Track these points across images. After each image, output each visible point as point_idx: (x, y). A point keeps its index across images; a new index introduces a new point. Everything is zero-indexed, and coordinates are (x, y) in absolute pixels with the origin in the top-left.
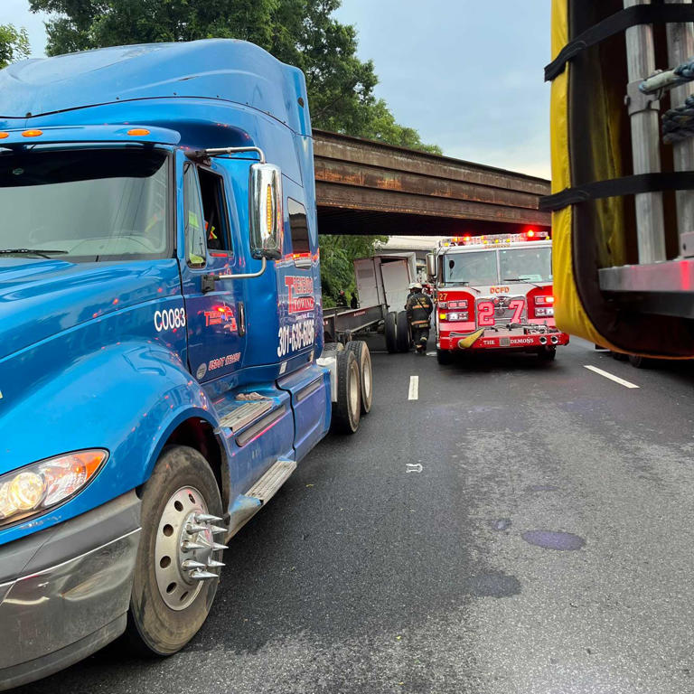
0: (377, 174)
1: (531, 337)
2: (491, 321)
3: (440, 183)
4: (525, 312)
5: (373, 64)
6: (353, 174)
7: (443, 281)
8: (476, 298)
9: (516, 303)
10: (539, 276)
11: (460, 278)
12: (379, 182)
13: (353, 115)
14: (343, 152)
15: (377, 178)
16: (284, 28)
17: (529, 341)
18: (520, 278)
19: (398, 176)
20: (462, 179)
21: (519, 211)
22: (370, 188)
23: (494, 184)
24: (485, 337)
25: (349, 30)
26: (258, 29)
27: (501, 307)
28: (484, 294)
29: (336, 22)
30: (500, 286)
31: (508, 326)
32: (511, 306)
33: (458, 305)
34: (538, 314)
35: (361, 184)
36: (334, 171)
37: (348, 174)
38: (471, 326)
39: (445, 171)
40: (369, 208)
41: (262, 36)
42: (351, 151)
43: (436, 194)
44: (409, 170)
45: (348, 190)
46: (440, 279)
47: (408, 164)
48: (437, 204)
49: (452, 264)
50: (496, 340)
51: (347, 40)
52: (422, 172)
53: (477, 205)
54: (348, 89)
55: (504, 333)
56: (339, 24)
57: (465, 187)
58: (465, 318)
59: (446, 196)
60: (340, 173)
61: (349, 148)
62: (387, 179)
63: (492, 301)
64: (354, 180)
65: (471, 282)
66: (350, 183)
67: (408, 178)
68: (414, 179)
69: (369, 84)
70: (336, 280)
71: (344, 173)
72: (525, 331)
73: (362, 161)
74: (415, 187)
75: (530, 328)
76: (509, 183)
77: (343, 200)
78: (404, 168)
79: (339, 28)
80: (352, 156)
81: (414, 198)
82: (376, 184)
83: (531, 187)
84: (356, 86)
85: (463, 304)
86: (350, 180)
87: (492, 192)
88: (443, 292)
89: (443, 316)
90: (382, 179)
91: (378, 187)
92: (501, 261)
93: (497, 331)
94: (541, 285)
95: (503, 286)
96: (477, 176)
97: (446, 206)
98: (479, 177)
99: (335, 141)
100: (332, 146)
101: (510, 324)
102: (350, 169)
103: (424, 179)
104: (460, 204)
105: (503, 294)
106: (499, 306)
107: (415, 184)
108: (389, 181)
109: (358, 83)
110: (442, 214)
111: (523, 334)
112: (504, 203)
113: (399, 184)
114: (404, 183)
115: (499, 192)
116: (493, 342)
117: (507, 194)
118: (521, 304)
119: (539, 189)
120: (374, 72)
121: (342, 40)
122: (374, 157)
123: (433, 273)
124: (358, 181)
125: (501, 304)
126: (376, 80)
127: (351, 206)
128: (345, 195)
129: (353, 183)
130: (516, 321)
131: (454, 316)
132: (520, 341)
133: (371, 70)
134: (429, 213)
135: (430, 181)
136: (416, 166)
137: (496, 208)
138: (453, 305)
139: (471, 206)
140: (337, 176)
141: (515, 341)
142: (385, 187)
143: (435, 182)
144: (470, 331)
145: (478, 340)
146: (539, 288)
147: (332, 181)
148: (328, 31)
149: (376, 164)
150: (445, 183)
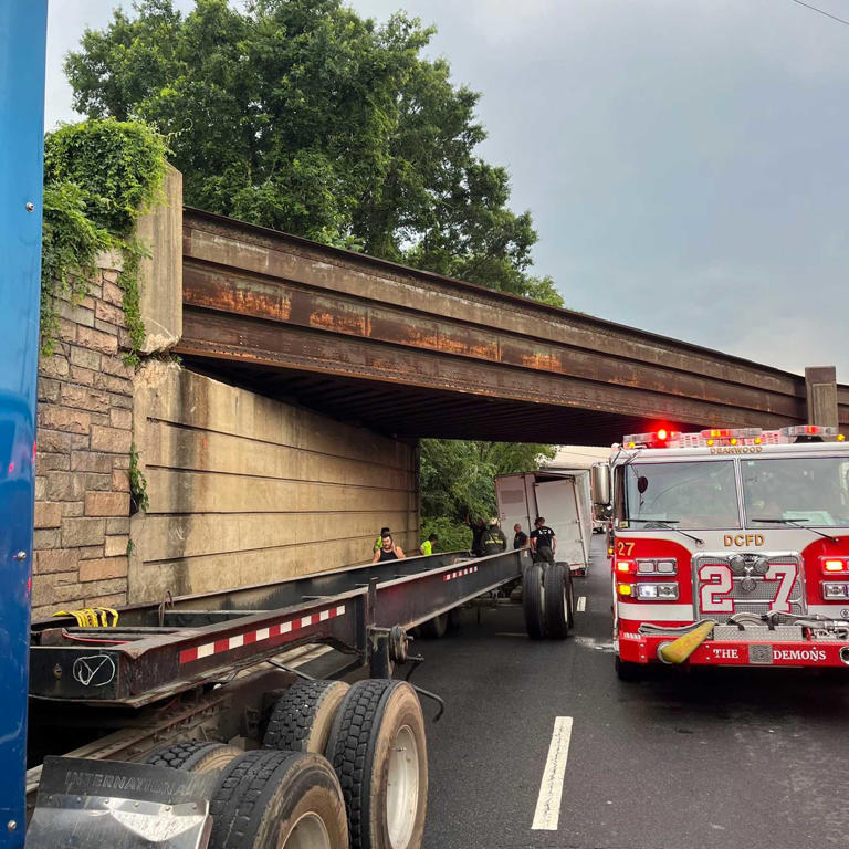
0: (523, 346)
1: (820, 648)
2: (727, 606)
3: (622, 365)
4: (800, 590)
5: (531, 216)
6: (483, 344)
7: (625, 516)
8: (694, 556)
9: (781, 569)
10: (825, 513)
11: (659, 512)
12: (526, 358)
13: (501, 280)
14: (469, 310)
15: (522, 352)
16: (408, 163)
17: (817, 656)
18: (787, 516)
19: (556, 352)
20: (656, 361)
21: (741, 412)
22: (512, 366)
23: (703, 372)
24: (717, 640)
25: (500, 173)
26: (367, 157)
27: (748, 576)
28: (711, 547)
29: (481, 162)
30: (744, 532)
31: (765, 619)
32: (770, 575)
33: (656, 568)
34: (831, 596)
35: (497, 359)
36: (453, 338)
37: (475, 343)
38: (684, 612)
39: (629, 348)
40: (506, 396)
41: (371, 165)
42: (482, 310)
43: (615, 382)
44: (574, 343)
45: (474, 366)
46: (619, 512)
47: (571, 335)
48: (618, 396)
49: (643, 485)
50: (742, 649)
51: (496, 184)
52: (593, 348)
53: (680, 402)
54: (497, 249)
55: (757, 635)
56: (485, 164)
57: (660, 374)
58: (672, 596)
59: (632, 384)
60: (462, 341)
61: (478, 305)
62: (539, 355)
63: (729, 564)
64: (486, 353)
65: (684, 521)
66: (479, 356)
67: (572, 355)
68: (581, 358)
69: (525, 241)
70: (479, 504)
71: (471, 342)
72: (804, 630)
73: (500, 326)
74: (582, 368)
75: (813, 624)
76: (726, 373)
77: (467, 382)
78: (566, 340)
79: (485, 170)
80: (482, 317)
81: (582, 384)
82: (521, 361)
83: (758, 380)
84: (508, 246)
85: (667, 566)
86: (479, 353)
87: (701, 383)
88: (624, 540)
89: (626, 589)
90: (531, 354)
91: (524, 365)
92: (745, 480)
93: (742, 628)
94: (832, 533)
95: (750, 532)
96: (679, 359)
97: (631, 400)
98: (682, 361)
99: (457, 293)
100: (451, 301)
101: (769, 614)
102: (480, 336)
103: (598, 358)
104: (653, 398)
105: (752, 549)
106: (744, 574)
107: (582, 365)
108: (541, 358)
109: (510, 242)
110: (625, 411)
111: (798, 639)
112: (719, 401)
113: (558, 363)
114: (564, 361)
115: (710, 383)
116: (734, 654)
117: (722, 387)
118: (790, 571)
119: (770, 382)
120: (533, 227)
121: (489, 186)
122: (519, 322)
123: (605, 499)
124: (492, 354)
125: (749, 569)
126: (534, 236)
127: (480, 392)
128: (470, 373)
129: (485, 358)
130: (780, 606)
131: (648, 590)
132: (796, 655)
133: (528, 224)
134: (605, 409)
135: (607, 361)
136: (583, 338)
137: (708, 407)
138: (646, 567)
139: (671, 401)
140: (460, 345)
141: (784, 655)
142: (536, 366)
143: (614, 364)
144: (683, 624)
145: (701, 646)
146: (828, 540)
147: (450, 351)
148: (470, 172)
149: (521, 331)
150: (630, 367)
